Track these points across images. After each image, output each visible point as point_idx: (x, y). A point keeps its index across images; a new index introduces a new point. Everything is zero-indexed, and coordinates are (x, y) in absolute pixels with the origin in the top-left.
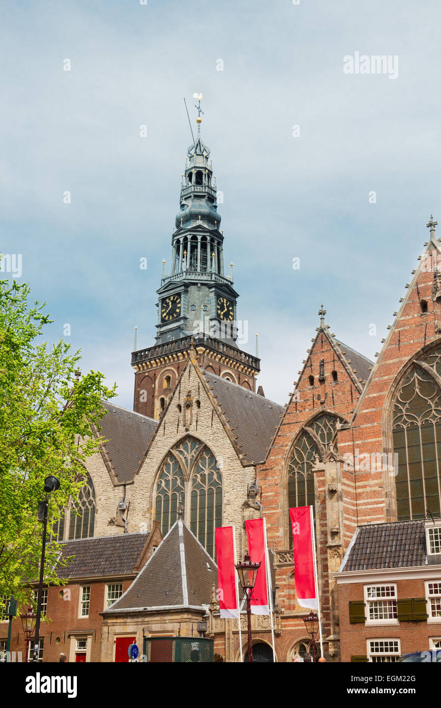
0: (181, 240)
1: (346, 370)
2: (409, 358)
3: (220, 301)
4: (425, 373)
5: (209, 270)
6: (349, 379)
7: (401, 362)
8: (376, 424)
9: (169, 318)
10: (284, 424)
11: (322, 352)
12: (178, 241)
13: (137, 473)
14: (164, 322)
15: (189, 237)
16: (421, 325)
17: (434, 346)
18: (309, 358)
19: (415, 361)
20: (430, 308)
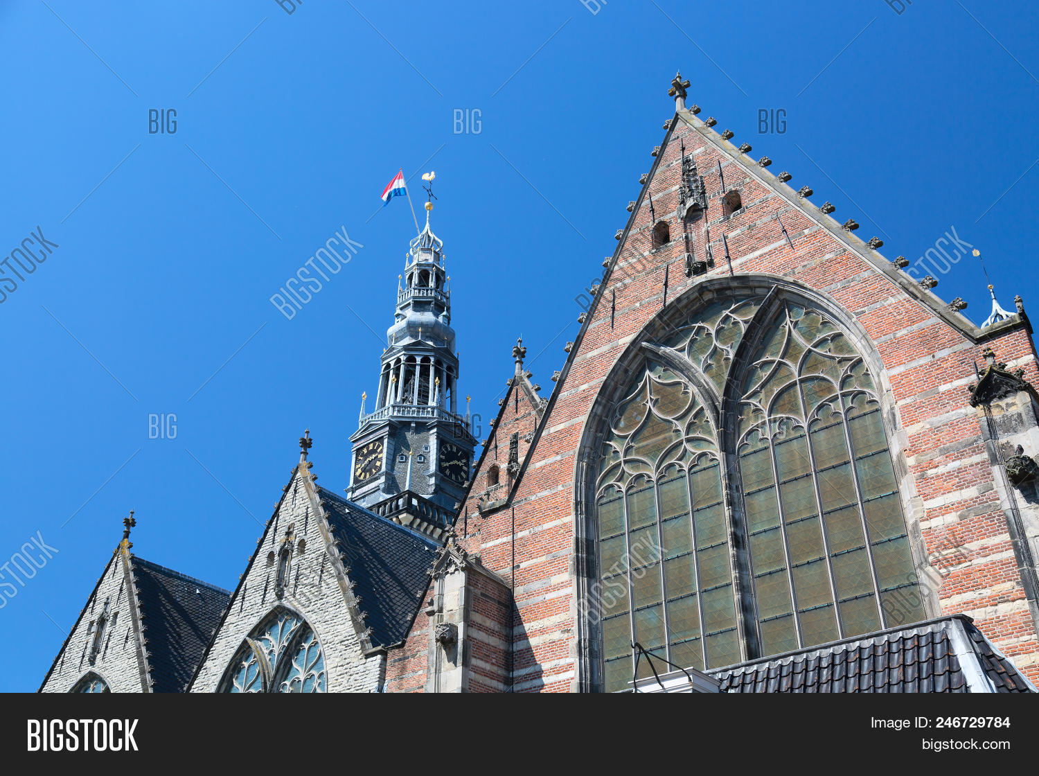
0: (392, 364)
2: (629, 339)
3: (446, 449)
4: (669, 366)
5: (430, 404)
7: (615, 349)
8: (560, 488)
9: (365, 477)
11: (517, 419)
12: (388, 366)
14: (357, 483)
15: (403, 358)
17: (685, 306)
19: (644, 344)
20: (675, 233)
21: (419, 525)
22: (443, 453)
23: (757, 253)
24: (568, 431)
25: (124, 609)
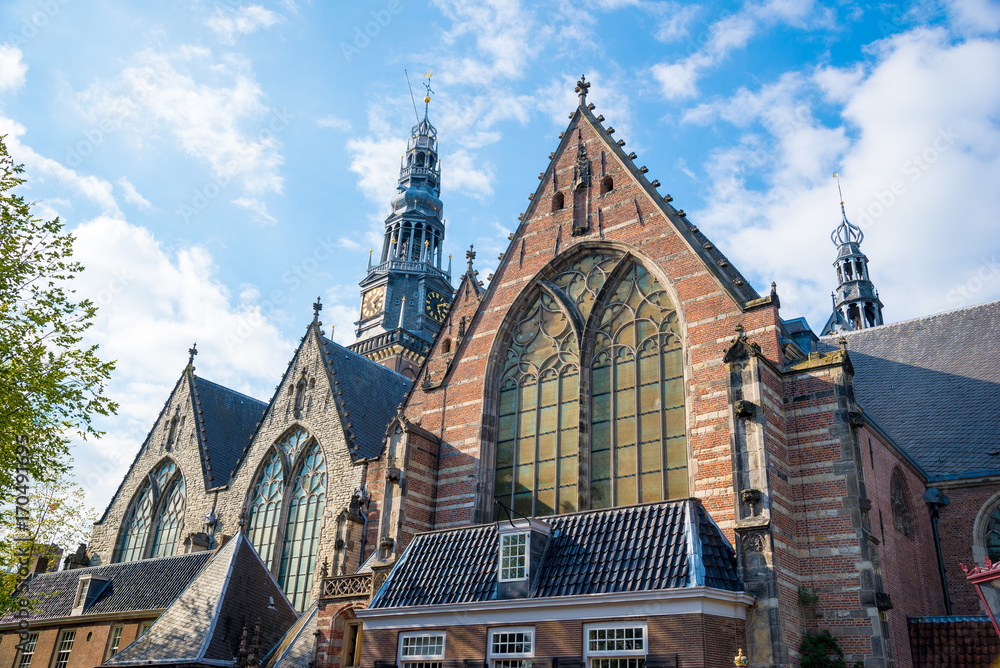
0: (393, 227)
2: (530, 277)
3: (431, 295)
5: (421, 260)
7: (520, 283)
8: (476, 379)
11: (465, 306)
12: (390, 228)
13: (234, 476)
14: (364, 319)
15: (402, 223)
19: (538, 281)
20: (568, 202)
22: (429, 299)
23: (619, 226)
24: (485, 340)
25: (191, 415)
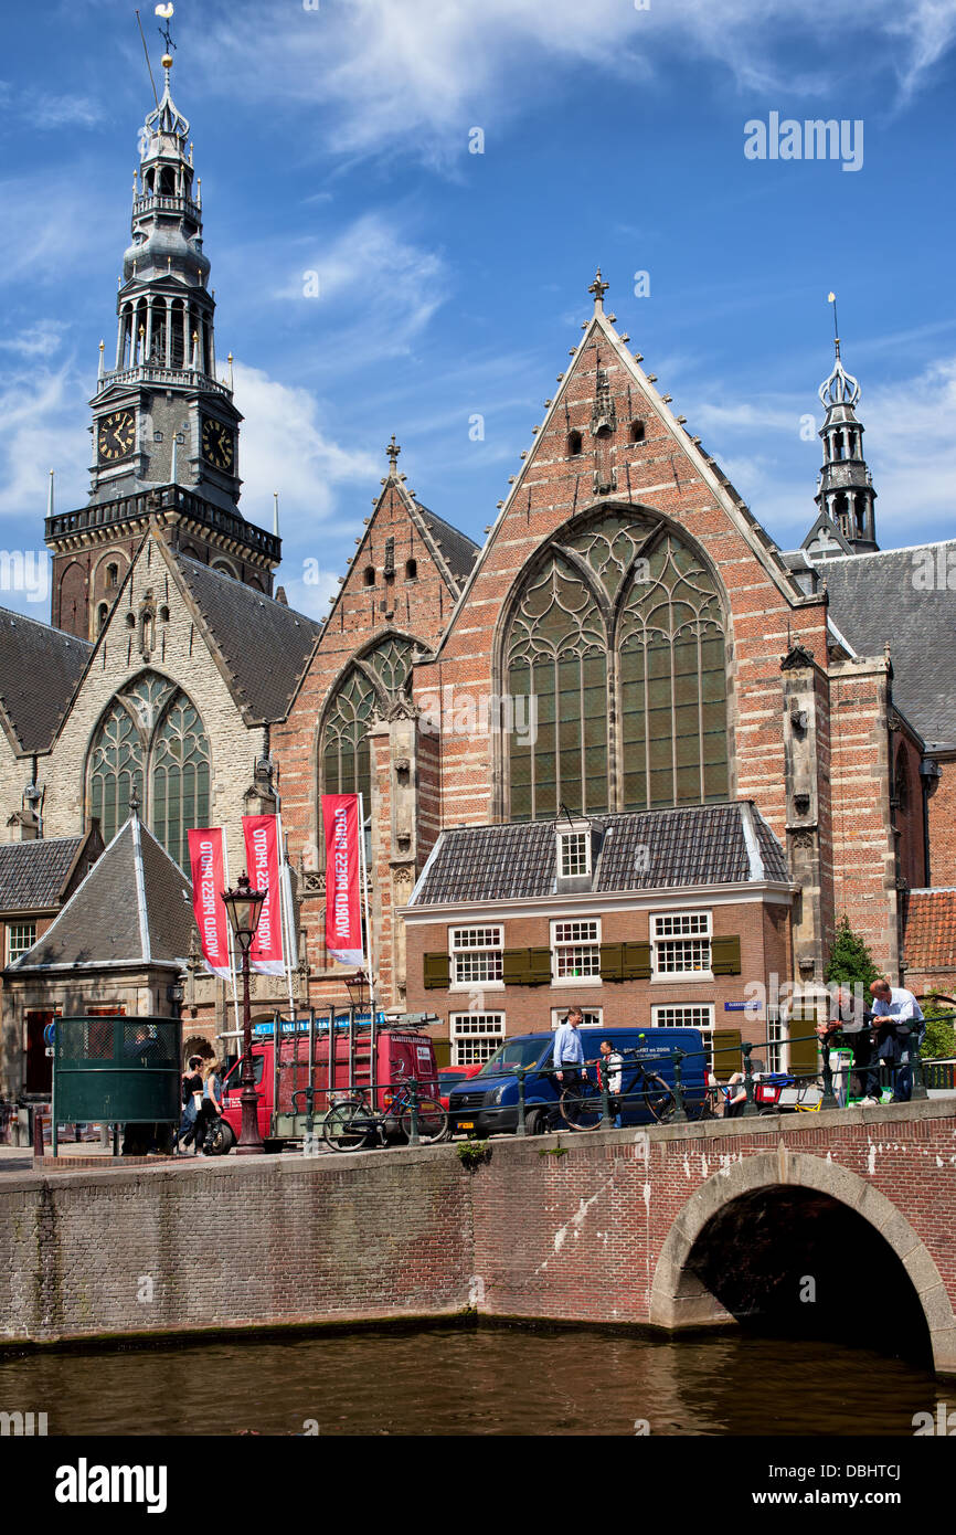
0: (135, 304)
1: (433, 558)
2: (543, 538)
3: (209, 426)
4: (572, 565)
5: (187, 366)
6: (437, 575)
7: (530, 544)
8: (481, 655)
9: (113, 455)
10: (320, 654)
11: (392, 524)
12: (129, 306)
13: (58, 736)
14: (104, 463)
15: (149, 299)
16: (569, 477)
17: (590, 518)
18: (368, 534)
19: (554, 543)
20: (587, 446)
21: (186, 524)
22: (206, 433)
23: (652, 489)
24: (489, 608)
